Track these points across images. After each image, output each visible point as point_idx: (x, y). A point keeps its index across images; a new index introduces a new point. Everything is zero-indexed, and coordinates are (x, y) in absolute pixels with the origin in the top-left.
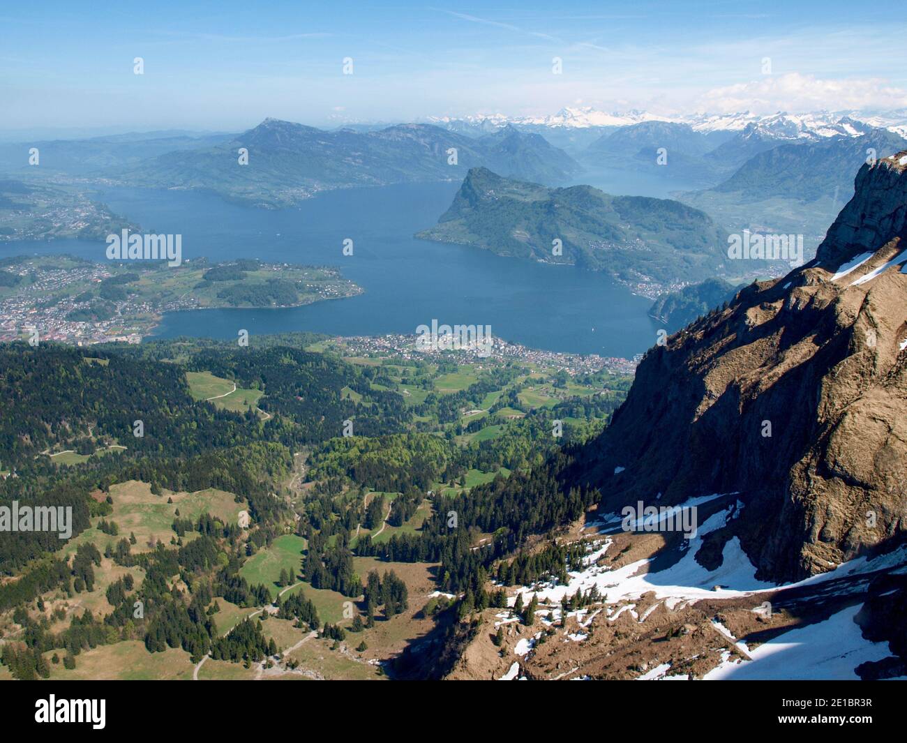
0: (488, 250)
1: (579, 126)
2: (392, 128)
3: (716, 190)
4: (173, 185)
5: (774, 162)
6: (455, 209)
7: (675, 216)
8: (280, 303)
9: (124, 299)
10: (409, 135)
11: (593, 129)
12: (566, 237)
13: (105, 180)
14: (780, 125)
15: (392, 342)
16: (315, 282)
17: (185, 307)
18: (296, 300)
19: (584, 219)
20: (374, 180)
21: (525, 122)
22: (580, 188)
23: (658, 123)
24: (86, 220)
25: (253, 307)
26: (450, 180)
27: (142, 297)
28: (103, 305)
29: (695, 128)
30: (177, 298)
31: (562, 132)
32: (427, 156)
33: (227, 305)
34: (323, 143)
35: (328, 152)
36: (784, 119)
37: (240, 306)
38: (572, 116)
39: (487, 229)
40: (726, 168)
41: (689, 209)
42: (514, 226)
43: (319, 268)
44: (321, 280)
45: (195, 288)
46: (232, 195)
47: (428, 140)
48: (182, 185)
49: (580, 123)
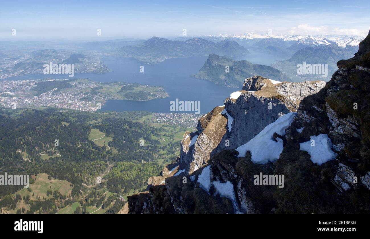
0: (212, 82)
1: (250, 38)
2: (190, 40)
3: (288, 61)
4: (124, 56)
5: (304, 52)
6: (205, 67)
7: (271, 71)
8: (142, 99)
9: (97, 94)
10: (195, 42)
11: (254, 39)
12: (236, 78)
13: (106, 54)
14: (308, 39)
15: (171, 116)
16: (154, 92)
17: (113, 99)
18: (147, 99)
19: (242, 72)
20: (183, 56)
21: (234, 37)
22: (243, 61)
23: (273, 38)
24: (96, 67)
25: (133, 100)
26: (207, 56)
27: (102, 95)
28: (90, 96)
29: (285, 40)
30: (112, 95)
31: (245, 40)
32: (201, 48)
33: (126, 99)
34: (169, 44)
35: (170, 47)
36: (309, 38)
37: (130, 100)
38: (248, 35)
39: (213, 75)
40: (293, 53)
41: (275, 70)
42: (221, 74)
43: (157, 87)
44: (157, 91)
45: (118, 92)
46: (140, 60)
47: (201, 43)
48: (126, 56)
49: (251, 38)
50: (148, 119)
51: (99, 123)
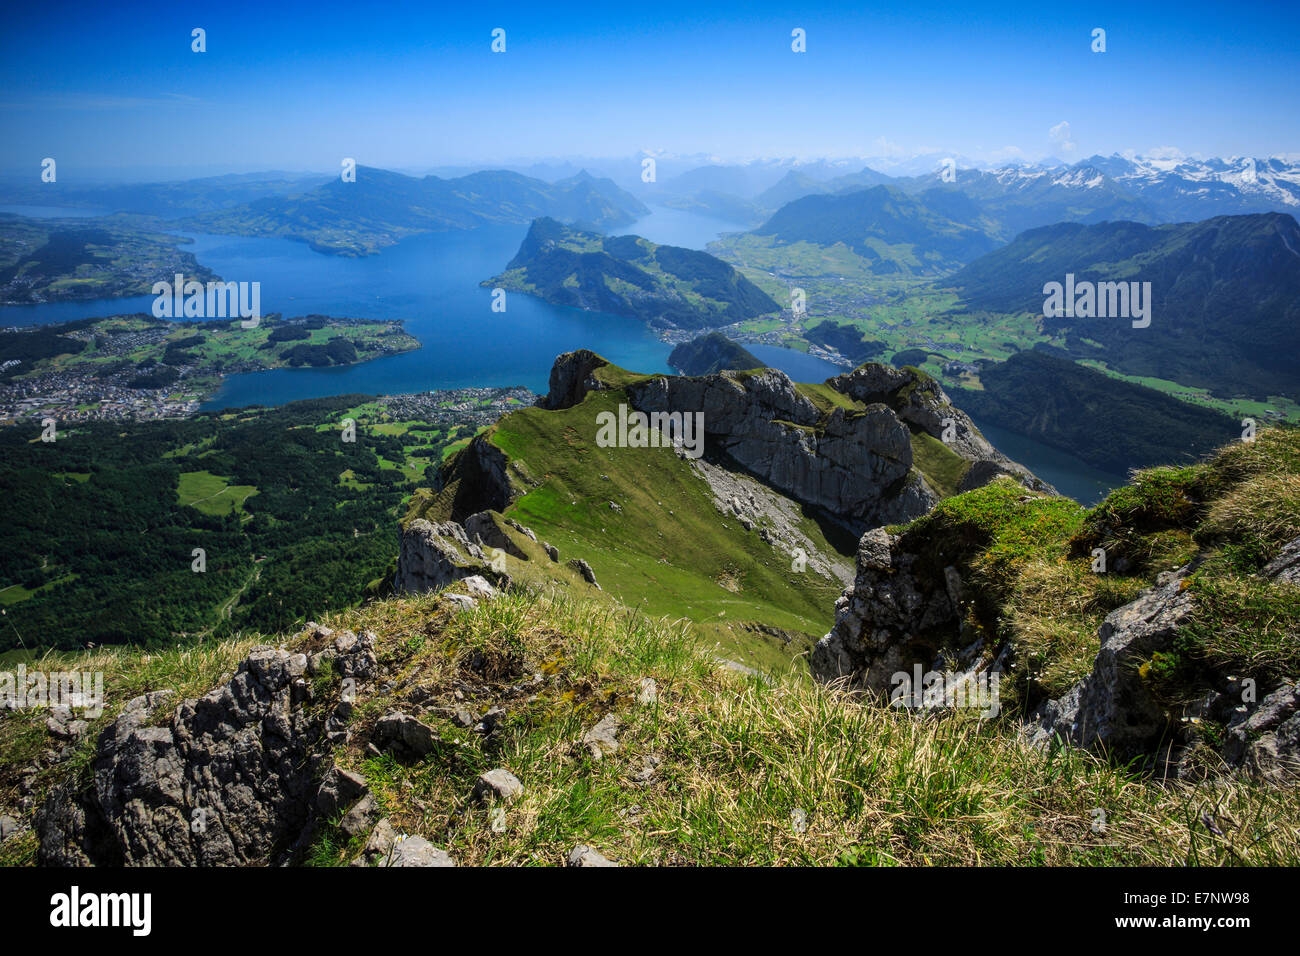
3: (754, 233)
6: (521, 256)
8: (338, 363)
9: (188, 364)
16: (375, 339)
27: (207, 361)
30: (241, 361)
33: (288, 366)
39: (544, 278)
42: (566, 276)
43: (383, 322)
44: (383, 336)
45: (260, 349)
46: (319, 243)
50: (364, 416)
51: (206, 449)
